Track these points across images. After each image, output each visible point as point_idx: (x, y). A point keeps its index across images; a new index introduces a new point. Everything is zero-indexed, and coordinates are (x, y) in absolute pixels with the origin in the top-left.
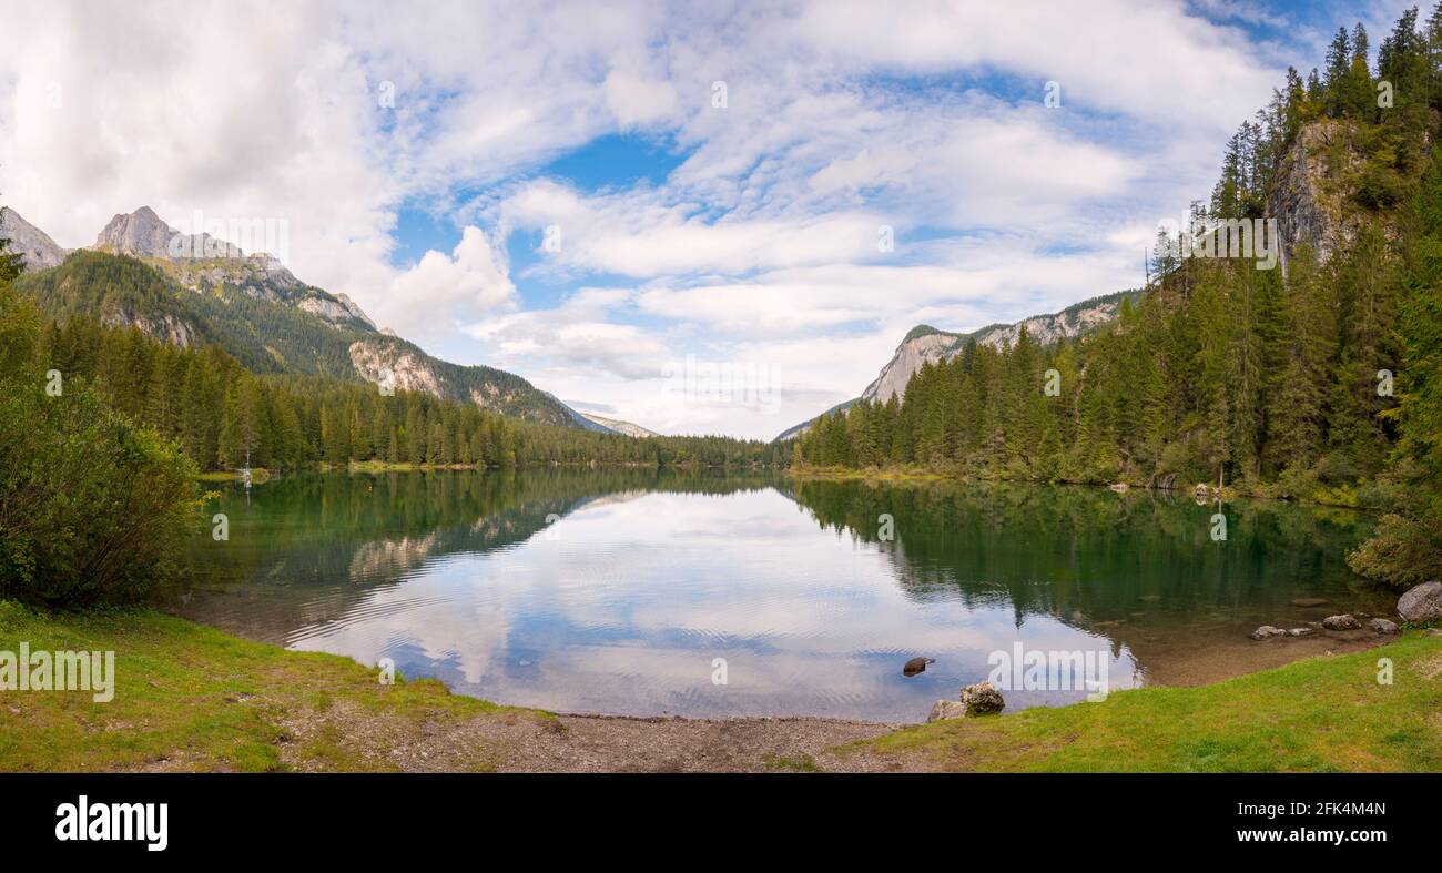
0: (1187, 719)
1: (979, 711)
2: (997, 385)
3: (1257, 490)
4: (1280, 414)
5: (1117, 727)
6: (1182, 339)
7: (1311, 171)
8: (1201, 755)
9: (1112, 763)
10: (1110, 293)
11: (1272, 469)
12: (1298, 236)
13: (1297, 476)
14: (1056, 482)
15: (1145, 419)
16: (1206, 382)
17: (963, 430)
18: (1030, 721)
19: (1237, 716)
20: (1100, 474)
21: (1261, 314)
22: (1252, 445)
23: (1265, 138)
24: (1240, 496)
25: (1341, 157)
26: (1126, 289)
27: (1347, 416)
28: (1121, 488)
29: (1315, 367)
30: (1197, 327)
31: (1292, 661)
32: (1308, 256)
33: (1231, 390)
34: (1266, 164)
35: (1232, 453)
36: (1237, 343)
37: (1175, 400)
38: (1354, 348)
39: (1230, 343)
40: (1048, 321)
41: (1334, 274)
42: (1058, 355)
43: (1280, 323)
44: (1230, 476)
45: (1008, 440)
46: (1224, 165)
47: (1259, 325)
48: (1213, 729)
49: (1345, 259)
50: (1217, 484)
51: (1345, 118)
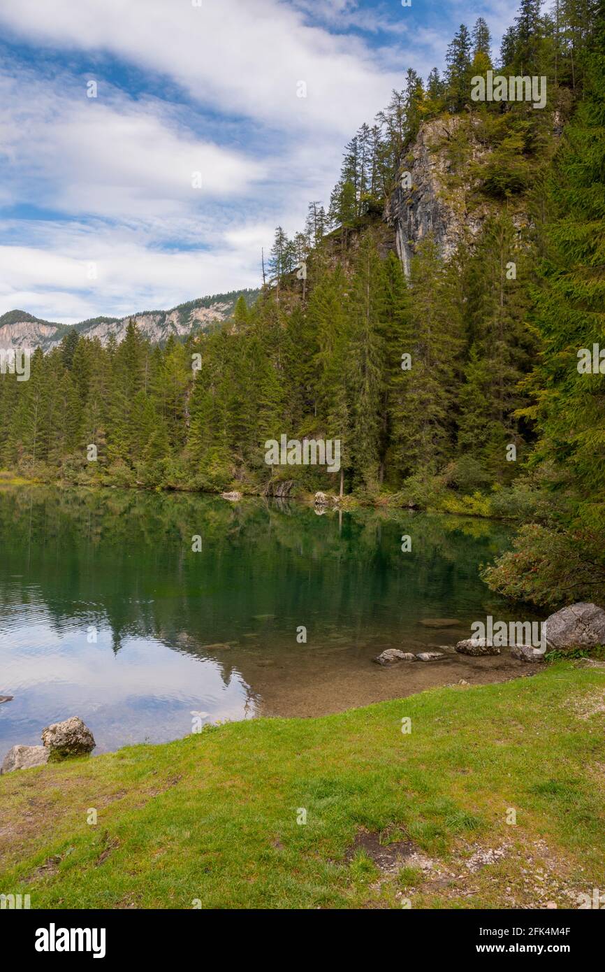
0: (305, 754)
1: (64, 755)
2: (100, 382)
3: (381, 499)
4: (405, 417)
5: (226, 764)
6: (300, 340)
7: (433, 167)
8: (320, 796)
9: (220, 807)
10: (225, 292)
11: (396, 476)
12: (420, 233)
13: (422, 484)
14: (163, 489)
15: (260, 422)
16: (325, 384)
17: (59, 429)
18: (126, 762)
19: (360, 752)
20: (211, 482)
21: (382, 314)
22: (375, 450)
23: (384, 139)
24: (362, 505)
25: (463, 151)
26: (242, 288)
27: (478, 417)
28: (234, 496)
29: (442, 366)
30: (315, 328)
31: (422, 690)
32: (431, 252)
33: (352, 392)
34: (385, 164)
35: (353, 458)
36: (357, 344)
37: (293, 403)
38: (483, 344)
39: (350, 344)
40: (158, 318)
41: (460, 269)
42: (169, 354)
43: (403, 322)
44: (351, 483)
45: (111, 442)
46: (343, 167)
47: (380, 325)
48: (334, 766)
49: (471, 253)
50: (337, 492)
51: (468, 112)
